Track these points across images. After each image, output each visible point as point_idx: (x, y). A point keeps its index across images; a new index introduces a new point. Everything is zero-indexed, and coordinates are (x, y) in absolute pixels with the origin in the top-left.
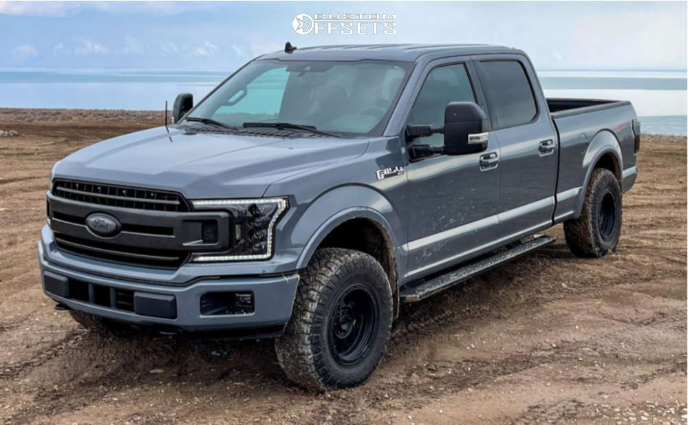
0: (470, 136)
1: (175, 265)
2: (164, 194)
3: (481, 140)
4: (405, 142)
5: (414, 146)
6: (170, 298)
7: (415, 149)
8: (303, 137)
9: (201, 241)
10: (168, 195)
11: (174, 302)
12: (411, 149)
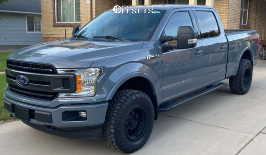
0: (189, 40)
1: (51, 99)
2: (46, 66)
3: (193, 42)
4: (160, 44)
5: (165, 45)
6: (48, 114)
7: (165, 47)
8: (116, 42)
9: (62, 88)
10: (48, 67)
11: (51, 115)
12: (163, 47)
